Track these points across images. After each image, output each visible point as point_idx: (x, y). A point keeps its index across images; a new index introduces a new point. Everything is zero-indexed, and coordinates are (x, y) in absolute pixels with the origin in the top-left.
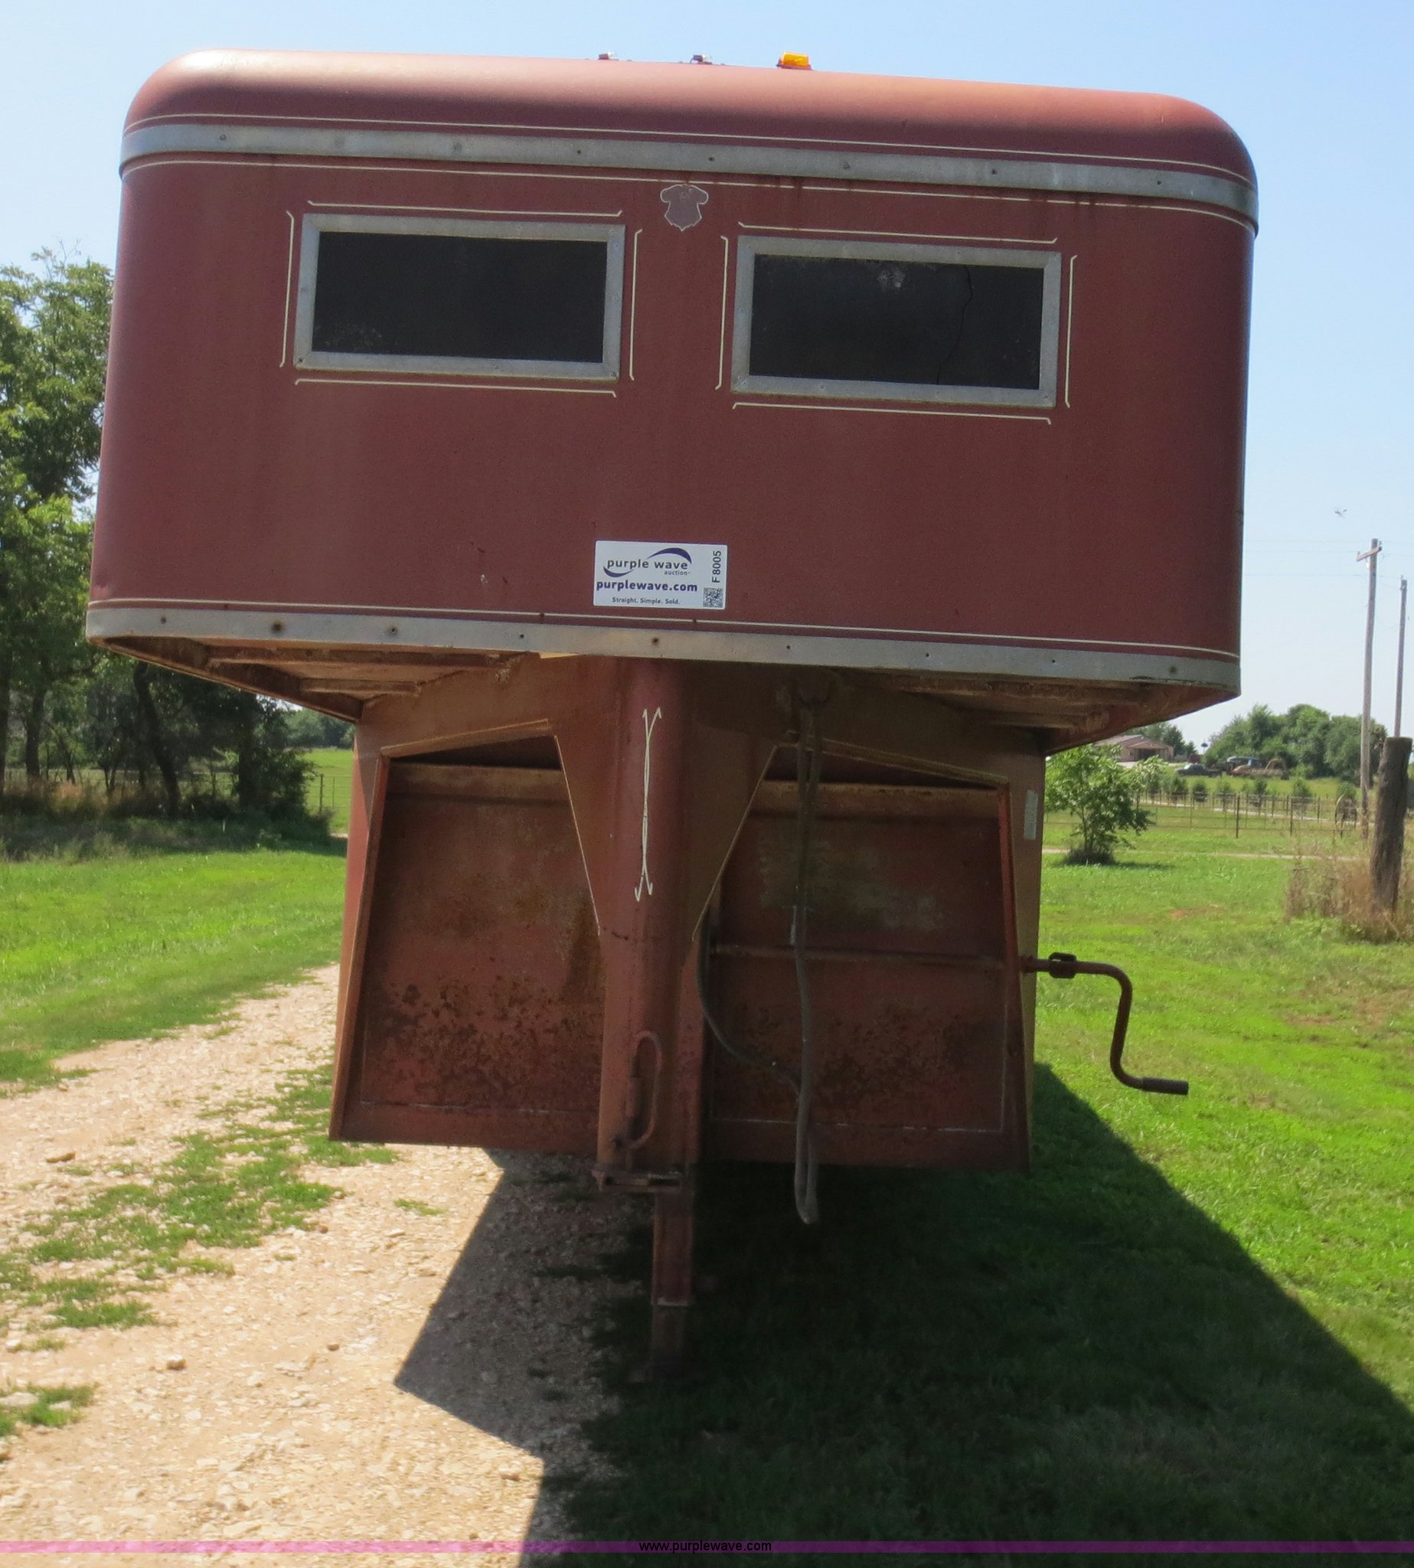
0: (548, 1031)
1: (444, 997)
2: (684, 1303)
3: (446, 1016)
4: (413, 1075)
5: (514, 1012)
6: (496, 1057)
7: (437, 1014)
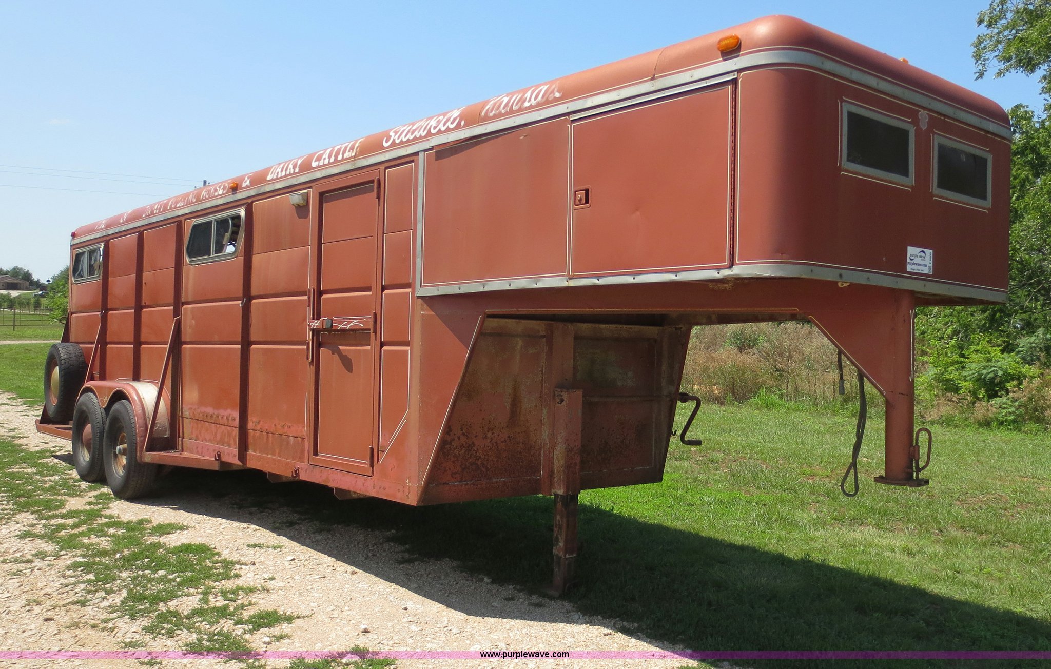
0: (502, 442)
1: (462, 430)
2: (574, 555)
3: (463, 439)
4: (450, 469)
5: (489, 434)
6: (483, 457)
7: (459, 438)
